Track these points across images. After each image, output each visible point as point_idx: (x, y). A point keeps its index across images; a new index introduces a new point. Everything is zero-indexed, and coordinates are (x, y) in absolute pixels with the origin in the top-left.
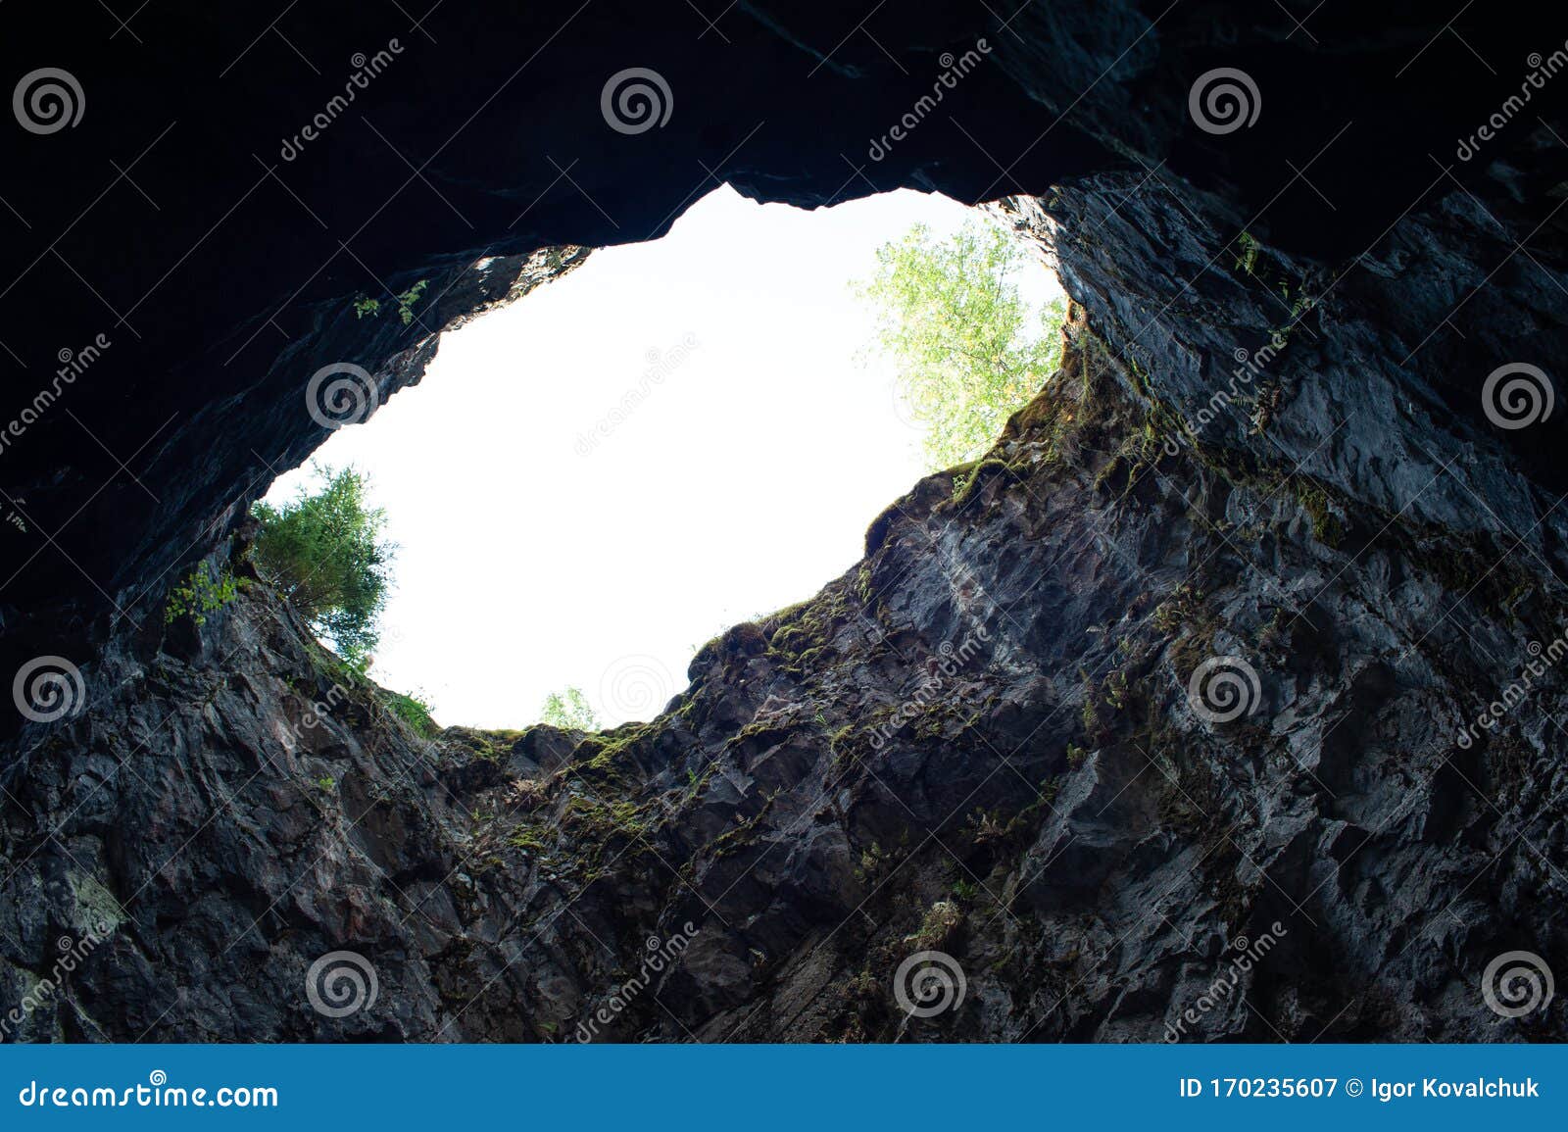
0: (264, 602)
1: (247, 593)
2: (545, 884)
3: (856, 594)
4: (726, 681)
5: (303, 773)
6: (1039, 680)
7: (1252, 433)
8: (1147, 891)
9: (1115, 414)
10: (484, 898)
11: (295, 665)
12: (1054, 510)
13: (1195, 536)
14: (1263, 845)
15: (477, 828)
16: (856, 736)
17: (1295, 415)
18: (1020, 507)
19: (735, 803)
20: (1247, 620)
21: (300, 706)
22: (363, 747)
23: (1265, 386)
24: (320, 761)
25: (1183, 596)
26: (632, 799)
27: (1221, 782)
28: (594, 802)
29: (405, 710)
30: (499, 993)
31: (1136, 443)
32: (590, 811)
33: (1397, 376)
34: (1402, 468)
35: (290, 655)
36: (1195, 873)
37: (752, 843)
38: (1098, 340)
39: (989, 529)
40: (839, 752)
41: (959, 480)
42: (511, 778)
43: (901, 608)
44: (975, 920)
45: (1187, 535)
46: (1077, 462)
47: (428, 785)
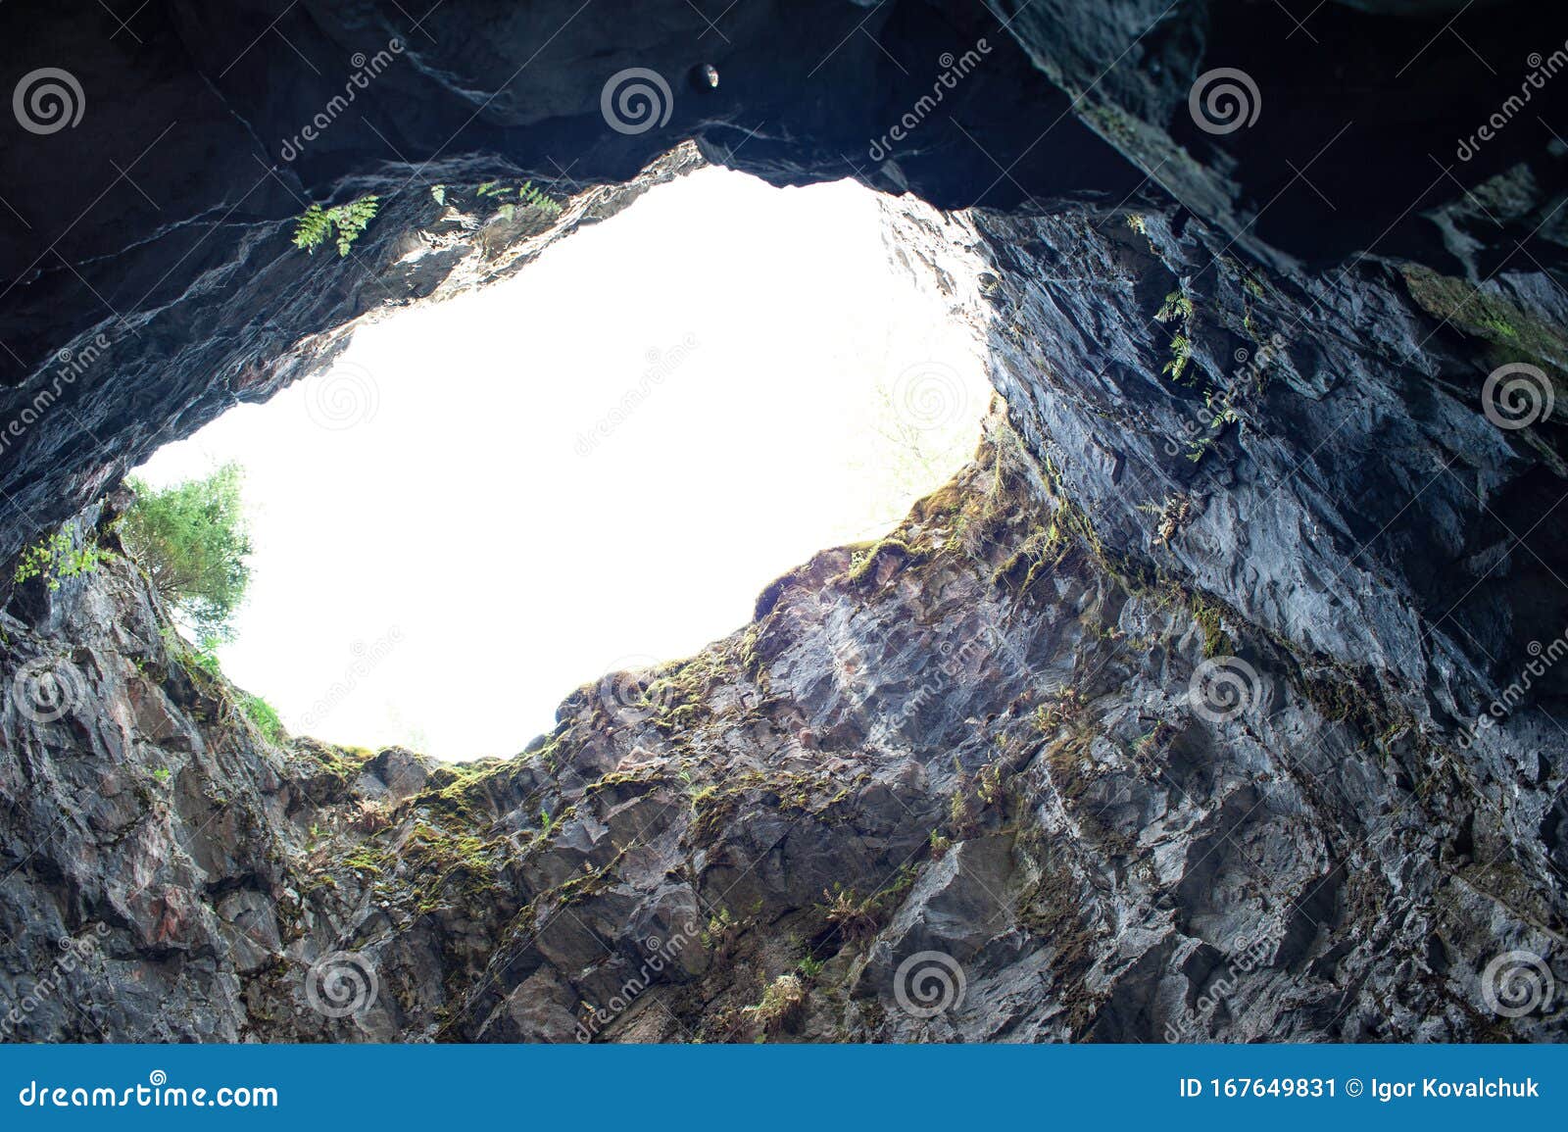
0: (125, 577)
1: (108, 566)
2: (376, 910)
3: (738, 657)
4: (593, 726)
5: (137, 760)
6: (912, 765)
7: (1156, 542)
8: (994, 989)
9: (1021, 511)
10: (310, 917)
11: (148, 648)
12: (947, 598)
13: (1085, 640)
14: (1116, 954)
15: (313, 843)
16: (720, 797)
17: (1200, 530)
18: (915, 590)
19: (586, 851)
20: (1126, 729)
21: (145, 691)
22: (206, 743)
23: (1175, 497)
24: (157, 751)
25: (1065, 698)
26: (480, 835)
27: (1081, 887)
28: (439, 832)
29: (257, 712)
30: (311, 1019)
31: (1039, 541)
32: (433, 841)
33: (1307, 498)
34: (1298, 594)
35: (144, 636)
36: (1045, 975)
37: (598, 893)
38: (1015, 434)
39: (881, 608)
40: (700, 812)
41: (858, 556)
42: (356, 797)
43: (782, 677)
44: (816, 998)
45: (1077, 639)
46: (978, 554)
47: (268, 792)
